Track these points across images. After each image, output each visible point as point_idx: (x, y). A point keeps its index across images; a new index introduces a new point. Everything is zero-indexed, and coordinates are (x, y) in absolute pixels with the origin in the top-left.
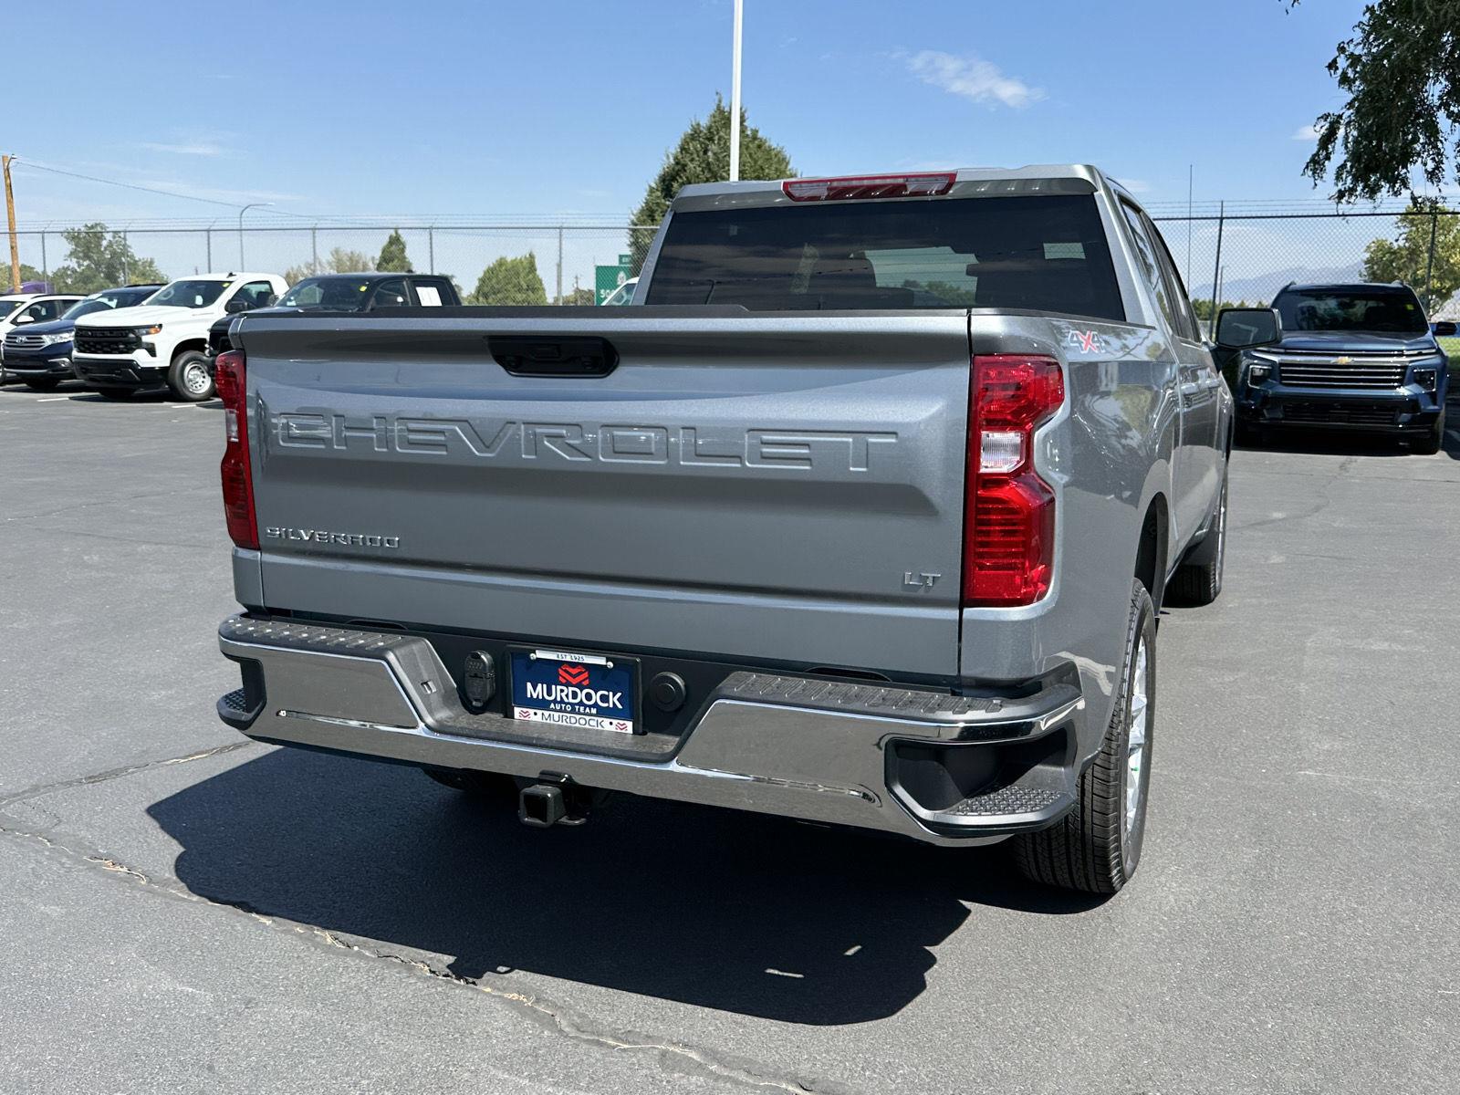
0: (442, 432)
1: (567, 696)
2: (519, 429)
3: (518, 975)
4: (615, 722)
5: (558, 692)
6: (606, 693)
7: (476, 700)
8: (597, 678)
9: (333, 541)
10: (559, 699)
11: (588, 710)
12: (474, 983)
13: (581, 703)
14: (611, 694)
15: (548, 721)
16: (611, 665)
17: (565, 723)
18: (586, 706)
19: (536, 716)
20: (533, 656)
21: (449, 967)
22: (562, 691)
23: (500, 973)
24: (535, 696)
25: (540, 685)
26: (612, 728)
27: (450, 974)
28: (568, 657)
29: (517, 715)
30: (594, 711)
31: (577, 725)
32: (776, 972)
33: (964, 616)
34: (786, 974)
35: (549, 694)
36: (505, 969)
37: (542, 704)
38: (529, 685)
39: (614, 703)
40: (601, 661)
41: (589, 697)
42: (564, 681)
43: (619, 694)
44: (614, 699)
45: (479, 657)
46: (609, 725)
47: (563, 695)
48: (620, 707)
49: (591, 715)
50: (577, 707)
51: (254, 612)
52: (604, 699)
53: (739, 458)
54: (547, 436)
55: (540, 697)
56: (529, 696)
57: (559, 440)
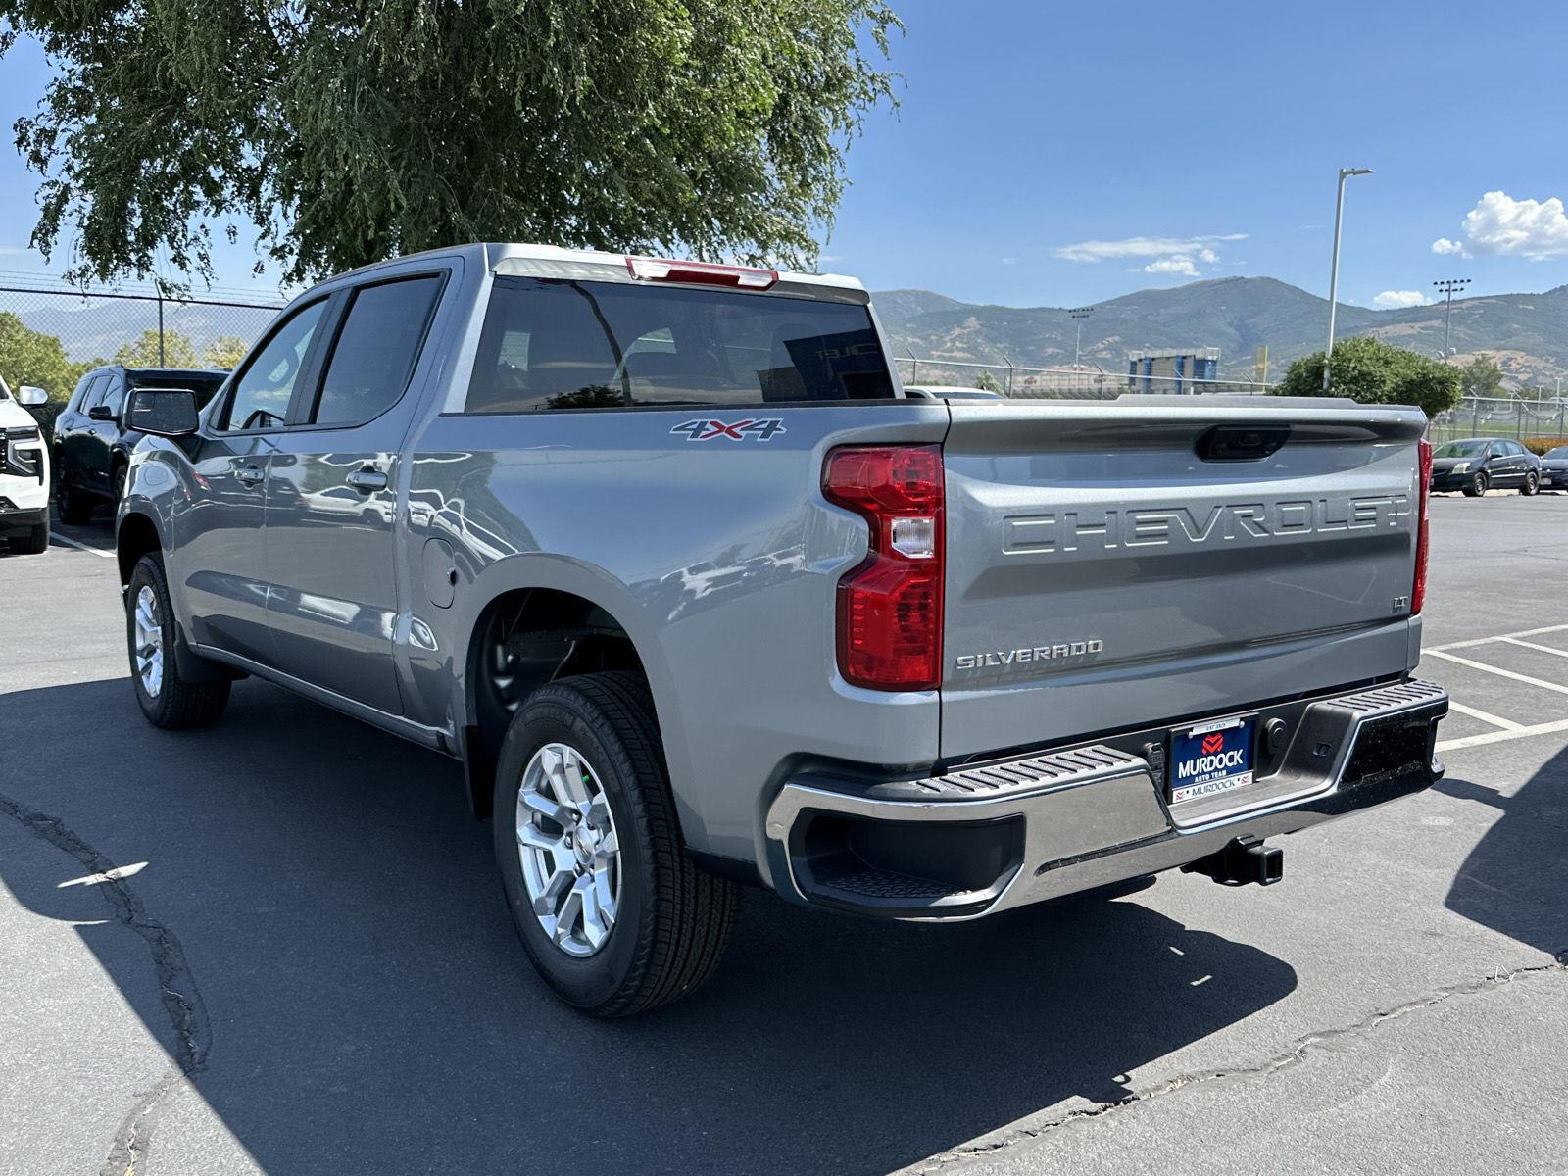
0: (1164, 522)
1: (1206, 766)
4: (1241, 777)
5: (1203, 764)
6: (1232, 753)
8: (1228, 741)
10: (1201, 771)
11: (1220, 774)
14: (1235, 752)
15: (1198, 795)
16: (1242, 723)
17: (1208, 793)
19: (1188, 794)
20: (1191, 734)
24: (1184, 775)
25: (1188, 762)
26: (1240, 784)
28: (1211, 728)
29: (1175, 799)
30: (1224, 772)
31: (1218, 790)
33: (1409, 624)
35: (1194, 769)
37: (1191, 780)
38: (1181, 765)
39: (1237, 760)
40: (1236, 723)
41: (1221, 761)
42: (1205, 752)
43: (1241, 751)
44: (1237, 757)
46: (1235, 782)
48: (1241, 762)
49: (1223, 778)
50: (1213, 774)
52: (1231, 759)
55: (1189, 774)
56: (1180, 776)
57: (1249, 519)
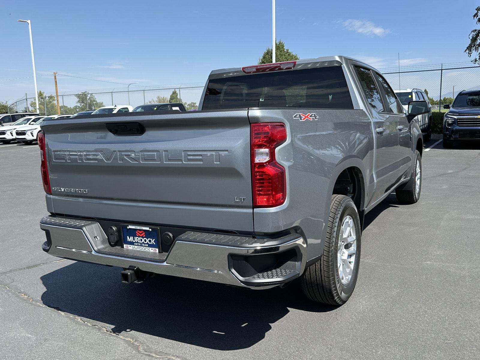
1: (139, 240)
2: (117, 153)
3: (133, 332)
4: (153, 249)
5: (137, 239)
6: (150, 239)
7: (112, 242)
8: (147, 234)
9: (70, 191)
10: (137, 241)
11: (145, 245)
12: (118, 335)
13: (143, 243)
14: (152, 239)
15: (134, 249)
16: (150, 230)
17: (139, 250)
18: (145, 244)
19: (130, 247)
20: (128, 228)
21: (112, 329)
22: (138, 239)
23: (127, 331)
24: (130, 241)
25: (131, 237)
26: (152, 251)
27: (112, 331)
28: (138, 228)
29: (125, 247)
30: (147, 245)
31: (142, 250)
32: (216, 332)
33: (254, 211)
34: (219, 333)
35: (134, 240)
36: (129, 330)
37: (132, 243)
38: (128, 237)
39: (153, 243)
40: (148, 229)
41: (145, 241)
42: (138, 236)
43: (154, 240)
44: (153, 241)
45: (112, 228)
46: (152, 250)
47: (138, 240)
48: (155, 244)
49: (146, 246)
50: (142, 244)
51: (53, 215)
52: (150, 241)
53: (181, 160)
54: (125, 155)
55: (131, 241)
56: (128, 241)
57: (129, 156)
